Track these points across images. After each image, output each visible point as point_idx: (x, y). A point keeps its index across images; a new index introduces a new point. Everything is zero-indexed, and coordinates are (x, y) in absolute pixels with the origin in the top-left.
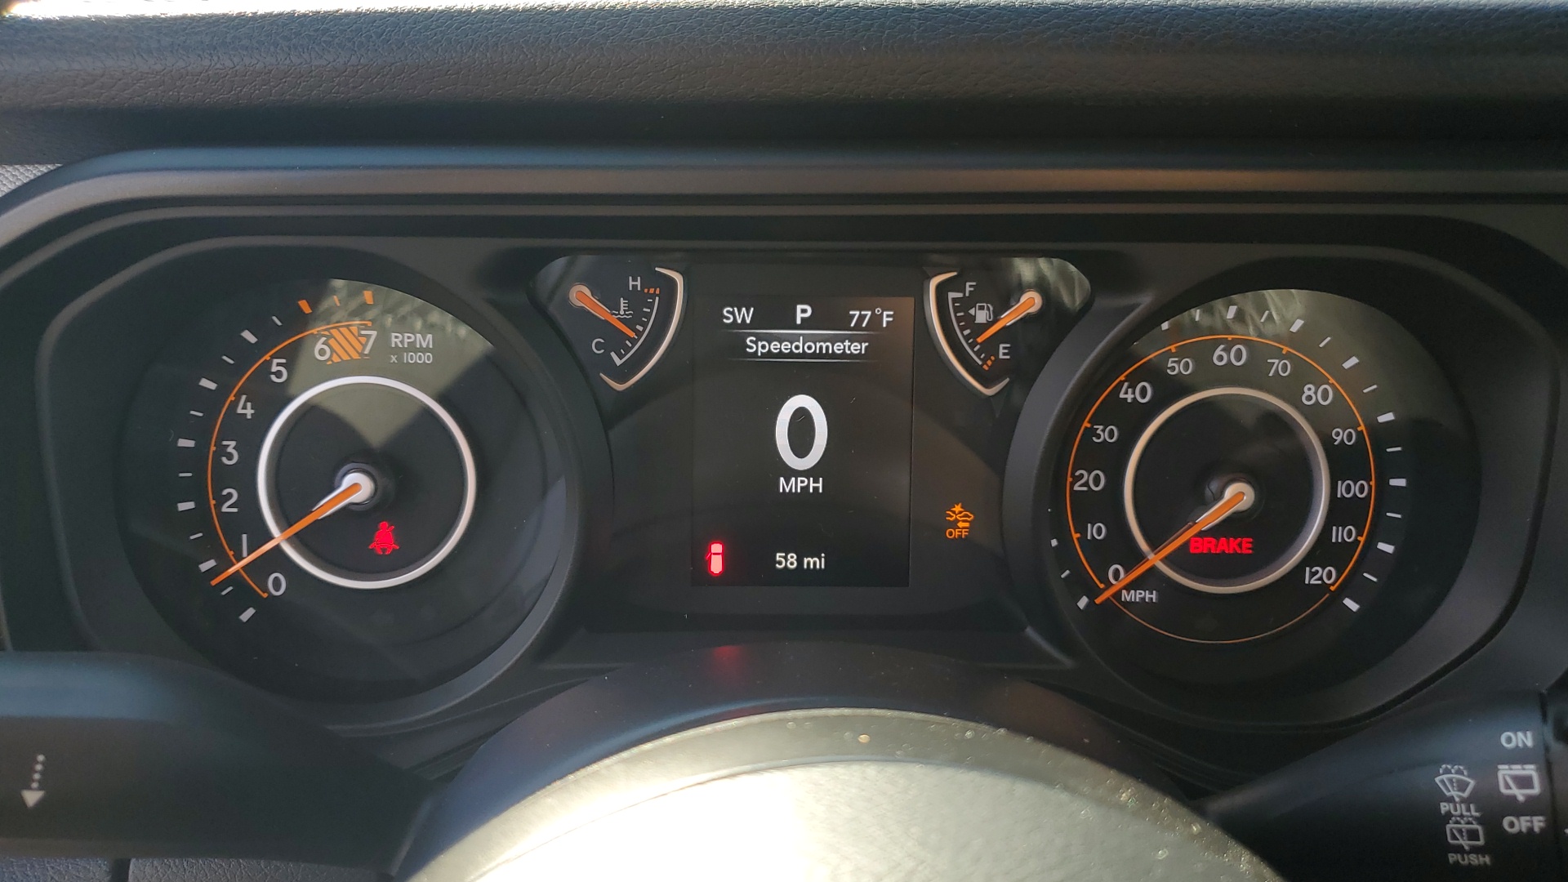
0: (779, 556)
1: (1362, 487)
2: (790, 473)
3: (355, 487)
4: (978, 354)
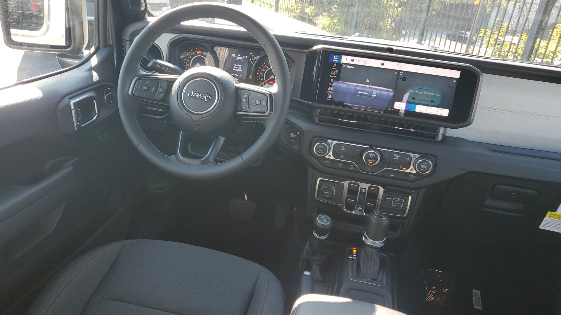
3: (198, 65)
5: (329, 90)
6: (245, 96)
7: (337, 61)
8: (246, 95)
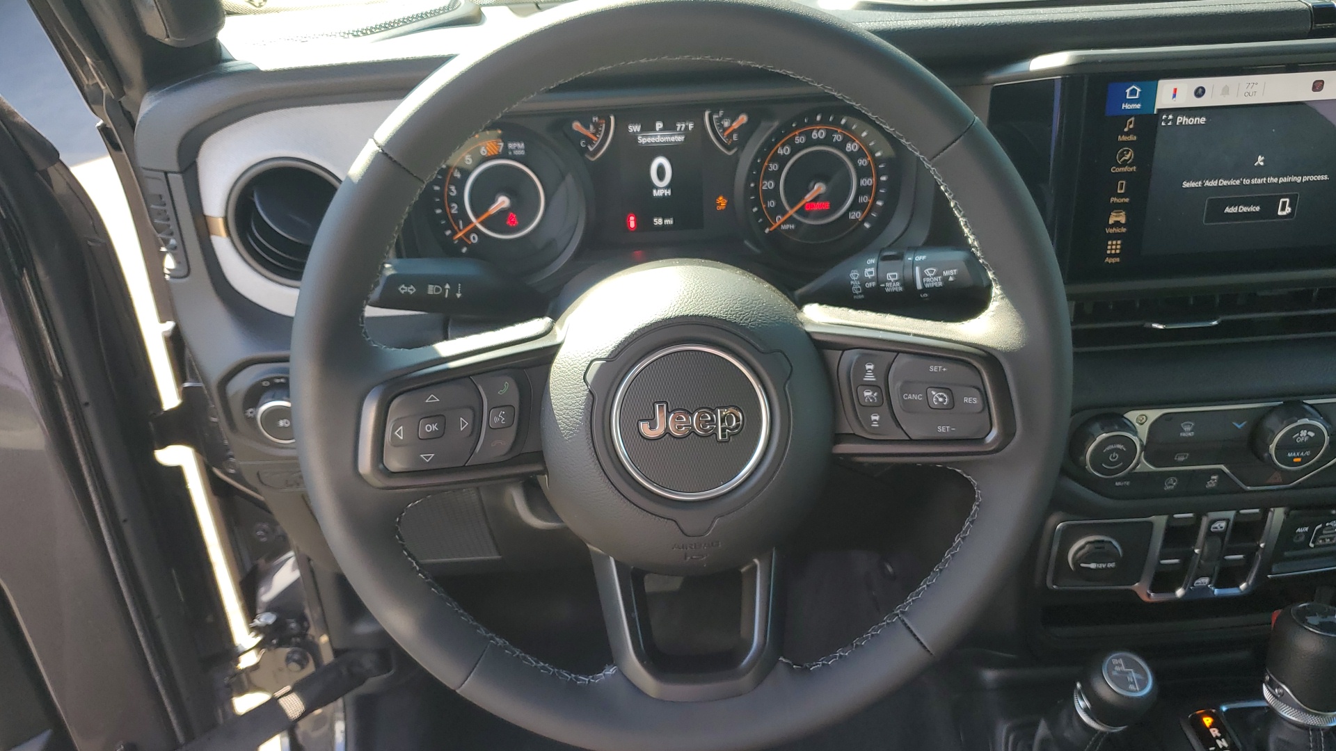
0: (655, 220)
1: (870, 181)
2: (657, 188)
3: (503, 202)
4: (725, 139)
5: (1111, 222)
6: (870, 377)
7: (1138, 106)
8: (873, 371)
